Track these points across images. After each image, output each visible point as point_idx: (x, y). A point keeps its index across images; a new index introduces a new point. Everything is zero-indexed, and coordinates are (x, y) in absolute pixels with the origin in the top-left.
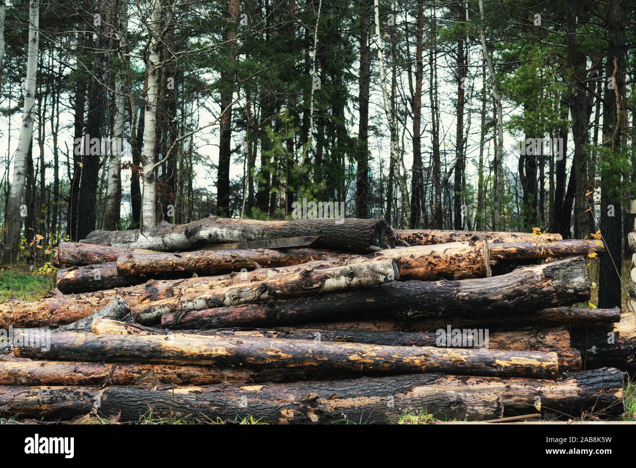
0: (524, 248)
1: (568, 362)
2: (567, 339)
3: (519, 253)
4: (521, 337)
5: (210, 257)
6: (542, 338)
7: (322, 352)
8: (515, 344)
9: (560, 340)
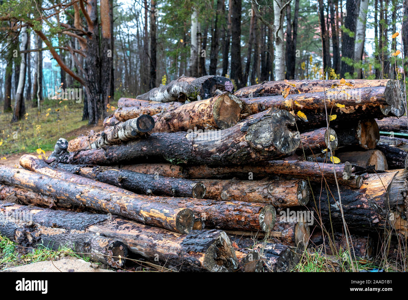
0: (319, 97)
1: (246, 218)
2: (294, 193)
3: (315, 102)
4: (257, 188)
5: (149, 109)
6: (271, 190)
7: (67, 189)
8: (253, 193)
9: (288, 193)
